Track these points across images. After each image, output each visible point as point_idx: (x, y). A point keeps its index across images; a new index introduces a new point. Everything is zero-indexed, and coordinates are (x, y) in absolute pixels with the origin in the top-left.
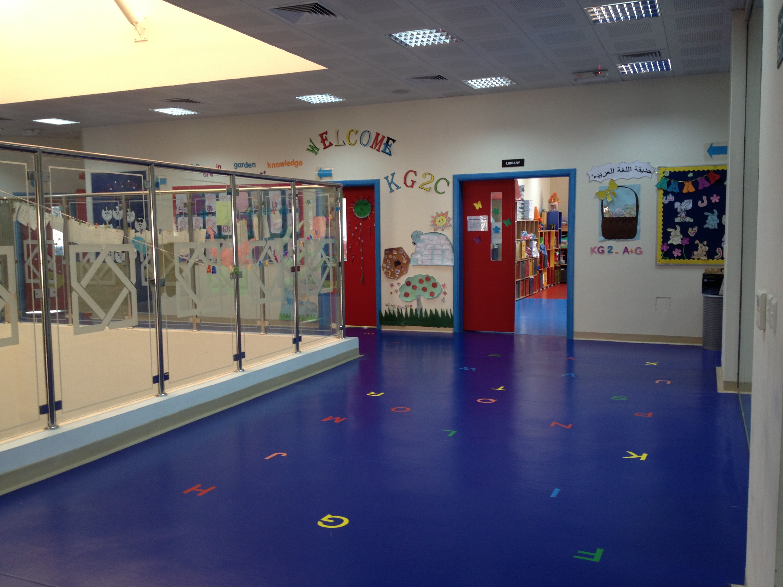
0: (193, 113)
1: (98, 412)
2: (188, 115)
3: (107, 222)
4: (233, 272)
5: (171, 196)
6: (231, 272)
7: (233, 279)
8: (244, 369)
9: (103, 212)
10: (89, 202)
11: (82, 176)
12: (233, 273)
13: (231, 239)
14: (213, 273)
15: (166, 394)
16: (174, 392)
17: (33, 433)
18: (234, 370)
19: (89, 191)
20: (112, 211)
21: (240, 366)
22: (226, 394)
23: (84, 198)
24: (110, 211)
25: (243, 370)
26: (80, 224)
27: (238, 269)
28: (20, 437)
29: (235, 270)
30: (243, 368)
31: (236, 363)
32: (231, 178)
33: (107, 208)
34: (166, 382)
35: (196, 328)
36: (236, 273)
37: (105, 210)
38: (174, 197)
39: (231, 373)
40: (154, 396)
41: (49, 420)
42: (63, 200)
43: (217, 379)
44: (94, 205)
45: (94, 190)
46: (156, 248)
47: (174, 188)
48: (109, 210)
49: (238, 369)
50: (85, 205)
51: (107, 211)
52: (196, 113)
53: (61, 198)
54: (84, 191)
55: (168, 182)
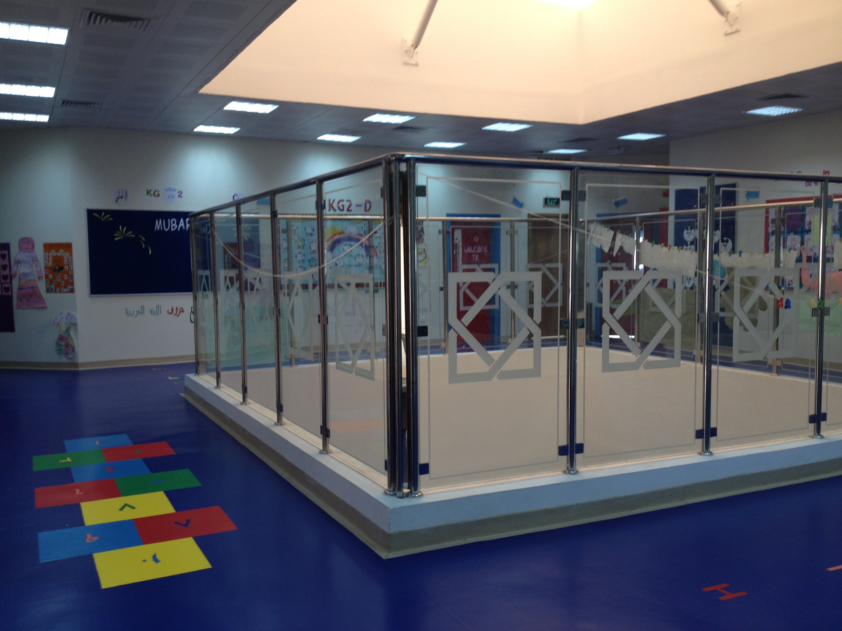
0: (796, 110)
1: (627, 462)
2: (790, 114)
3: (689, 243)
4: (816, 307)
5: (764, 211)
6: (813, 307)
7: (815, 316)
8: (824, 435)
9: (685, 232)
10: (671, 221)
11: (666, 194)
12: (815, 309)
13: (816, 264)
14: (786, 308)
15: (711, 454)
16: (723, 452)
17: (551, 474)
18: (810, 435)
19: (672, 209)
20: (695, 230)
21: (818, 430)
22: (794, 465)
23: (666, 217)
24: (693, 230)
25: (822, 437)
26: (652, 246)
27: (824, 304)
28: (536, 476)
29: (819, 304)
30: (822, 433)
31: (812, 426)
32: (822, 185)
33: (689, 227)
34: (712, 440)
35: (776, 372)
36: (820, 309)
37: (687, 229)
38: (767, 212)
39: (804, 438)
40: (696, 454)
41: (568, 463)
42: (637, 219)
43: (782, 444)
44: (676, 224)
45: (677, 208)
46: (710, 275)
47: (768, 202)
48: (691, 229)
49: (815, 435)
50: (667, 224)
51: (689, 231)
52: (801, 110)
53: (635, 218)
54: (667, 209)
55: (761, 194)
